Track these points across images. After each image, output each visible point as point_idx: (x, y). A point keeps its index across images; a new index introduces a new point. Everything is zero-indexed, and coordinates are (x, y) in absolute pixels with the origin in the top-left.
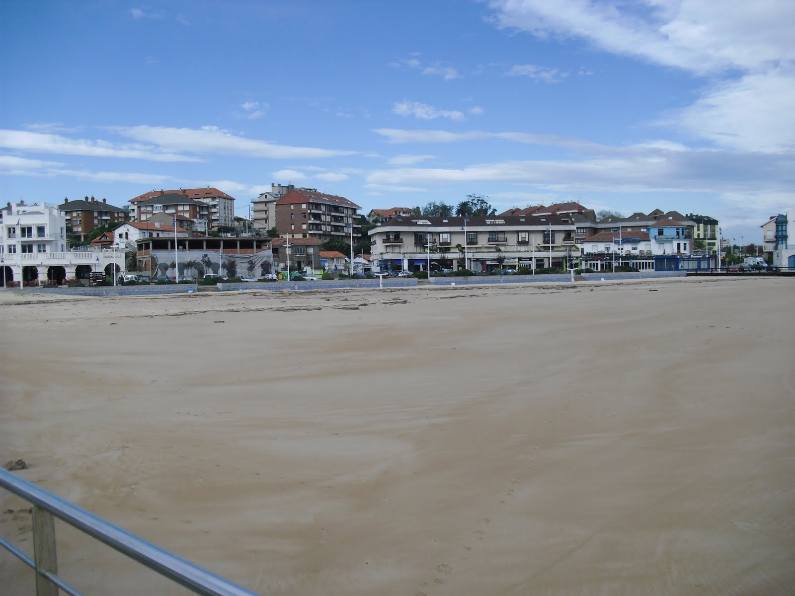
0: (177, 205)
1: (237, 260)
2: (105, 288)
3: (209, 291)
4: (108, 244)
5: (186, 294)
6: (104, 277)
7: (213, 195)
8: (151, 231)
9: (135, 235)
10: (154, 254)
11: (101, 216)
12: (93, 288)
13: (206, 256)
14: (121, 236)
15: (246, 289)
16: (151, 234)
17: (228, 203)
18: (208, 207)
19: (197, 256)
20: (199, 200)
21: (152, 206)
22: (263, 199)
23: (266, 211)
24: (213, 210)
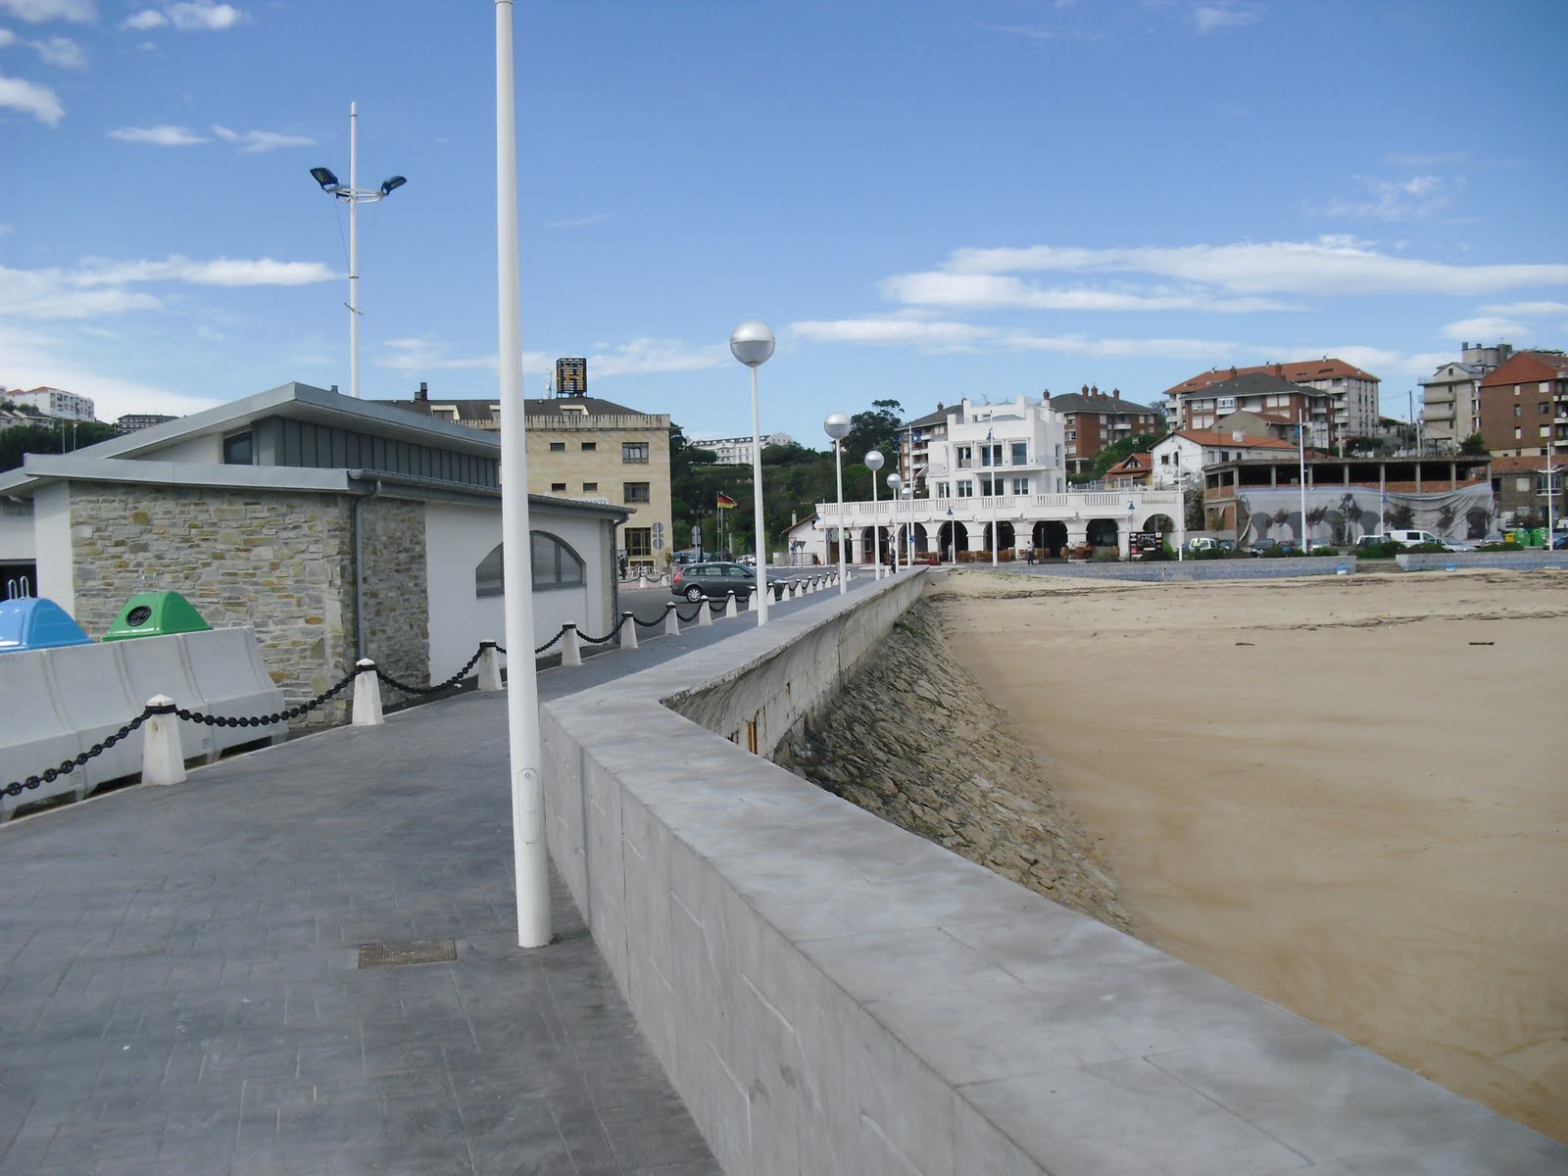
0: (1265, 397)
1: (1414, 506)
2: (1164, 564)
3: (1380, 571)
4: (1143, 476)
5: (1332, 577)
6: (1160, 541)
7: (1335, 374)
8: (1224, 448)
9: (1194, 459)
10: (1241, 494)
11: (1113, 423)
12: (1141, 565)
13: (1349, 497)
14: (1165, 459)
15: (1460, 567)
16: (1225, 456)
17: (1366, 390)
18: (1327, 399)
19: (1329, 497)
20: (1306, 384)
21: (1215, 400)
22: (1445, 377)
23: (1451, 403)
24: (1338, 405)
